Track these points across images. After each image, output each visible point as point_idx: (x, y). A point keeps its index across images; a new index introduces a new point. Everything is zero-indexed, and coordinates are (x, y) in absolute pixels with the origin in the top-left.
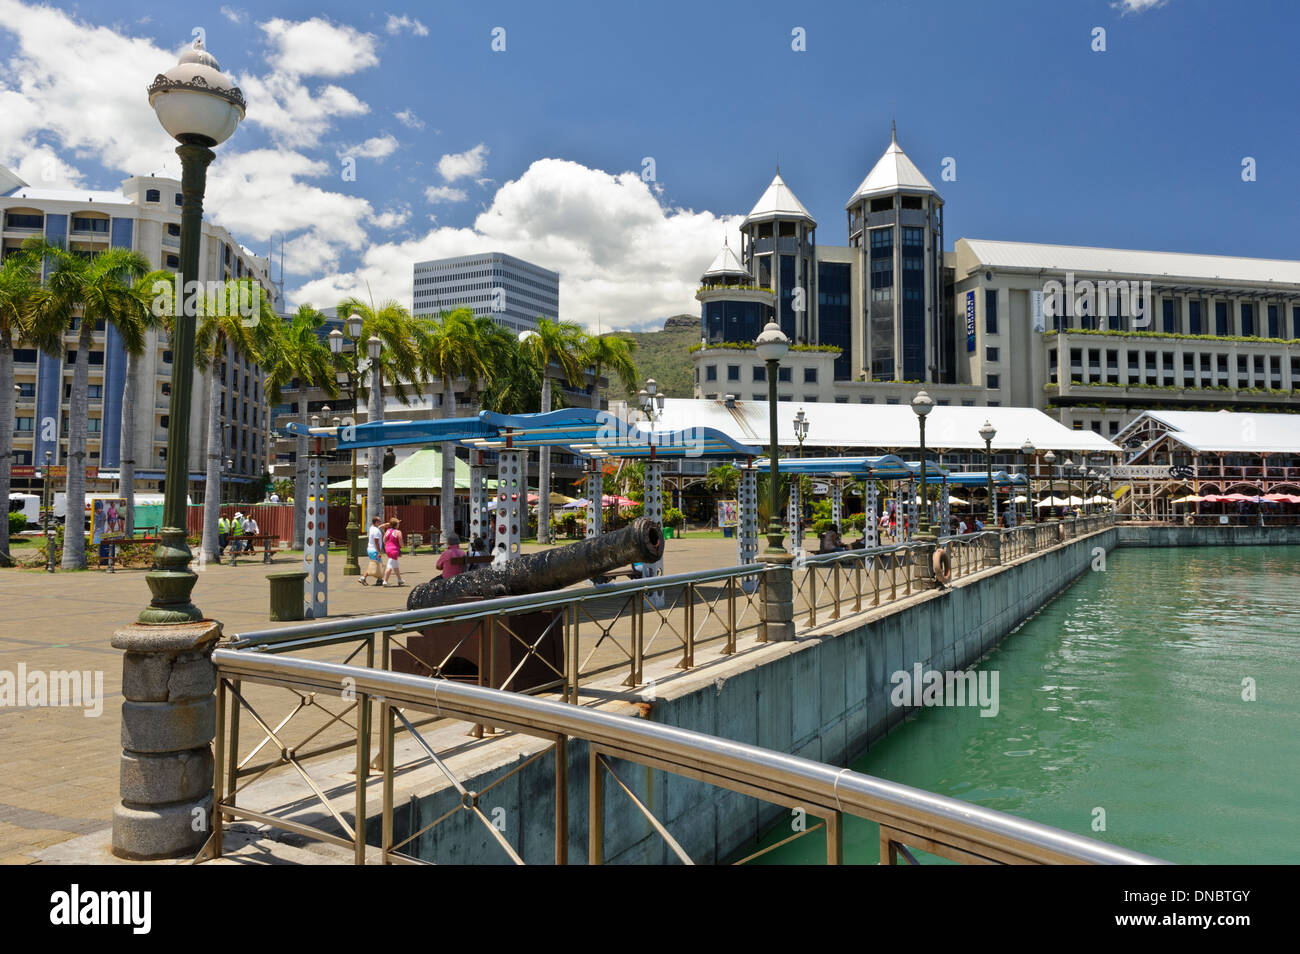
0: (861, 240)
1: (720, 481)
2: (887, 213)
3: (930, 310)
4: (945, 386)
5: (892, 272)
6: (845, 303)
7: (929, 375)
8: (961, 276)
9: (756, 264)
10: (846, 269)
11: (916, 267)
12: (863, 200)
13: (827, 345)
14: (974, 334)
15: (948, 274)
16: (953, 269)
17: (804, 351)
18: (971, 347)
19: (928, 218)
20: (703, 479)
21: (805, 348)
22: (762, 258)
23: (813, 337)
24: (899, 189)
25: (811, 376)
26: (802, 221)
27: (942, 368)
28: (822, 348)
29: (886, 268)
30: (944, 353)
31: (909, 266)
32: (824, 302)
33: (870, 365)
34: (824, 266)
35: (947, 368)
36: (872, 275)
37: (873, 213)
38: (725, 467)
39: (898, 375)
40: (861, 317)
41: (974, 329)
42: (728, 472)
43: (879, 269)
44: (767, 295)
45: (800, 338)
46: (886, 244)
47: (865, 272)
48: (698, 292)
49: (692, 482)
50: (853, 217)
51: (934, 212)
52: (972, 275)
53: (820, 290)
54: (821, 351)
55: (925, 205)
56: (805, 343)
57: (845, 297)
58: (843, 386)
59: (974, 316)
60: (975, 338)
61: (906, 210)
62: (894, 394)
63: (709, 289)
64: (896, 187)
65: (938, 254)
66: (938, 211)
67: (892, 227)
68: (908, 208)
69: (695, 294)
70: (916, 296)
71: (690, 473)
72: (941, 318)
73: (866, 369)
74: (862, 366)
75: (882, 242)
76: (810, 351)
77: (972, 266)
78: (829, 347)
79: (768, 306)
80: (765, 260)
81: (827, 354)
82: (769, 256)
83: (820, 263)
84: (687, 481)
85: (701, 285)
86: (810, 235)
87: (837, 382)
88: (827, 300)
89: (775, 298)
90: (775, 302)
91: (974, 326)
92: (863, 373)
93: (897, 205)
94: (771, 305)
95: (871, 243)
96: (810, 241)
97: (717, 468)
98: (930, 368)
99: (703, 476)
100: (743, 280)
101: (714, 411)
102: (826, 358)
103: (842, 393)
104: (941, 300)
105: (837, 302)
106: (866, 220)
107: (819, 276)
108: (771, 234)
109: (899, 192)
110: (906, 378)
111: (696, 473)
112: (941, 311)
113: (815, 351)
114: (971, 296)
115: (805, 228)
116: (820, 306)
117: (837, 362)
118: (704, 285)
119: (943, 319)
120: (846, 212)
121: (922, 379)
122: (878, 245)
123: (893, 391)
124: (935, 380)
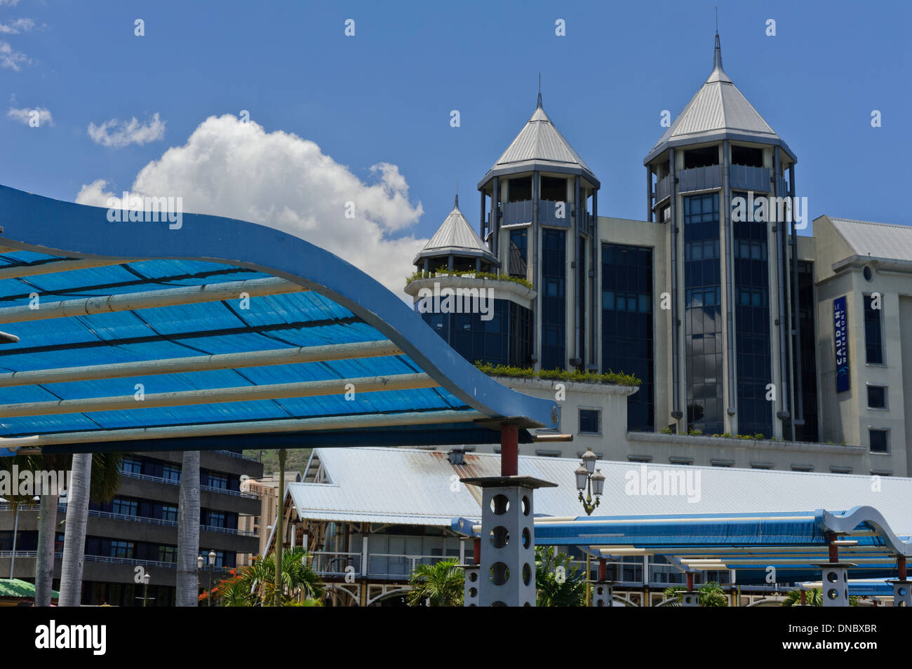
0: (668, 212)
1: (433, 590)
2: (709, 170)
3: (777, 323)
4: (804, 445)
5: (718, 261)
6: (643, 308)
7: (778, 426)
8: (823, 272)
9: (504, 240)
10: (643, 257)
11: (756, 255)
12: (672, 149)
13: (616, 372)
14: (847, 364)
15: (803, 270)
16: (811, 263)
17: (579, 381)
18: (843, 384)
19: (773, 180)
20: (405, 588)
21: (580, 377)
22: (513, 232)
23: (593, 361)
24: (727, 134)
25: (589, 422)
26: (577, 176)
27: (797, 417)
28: (608, 377)
29: (709, 254)
30: (800, 393)
31: (745, 254)
32: (610, 306)
33: (684, 409)
34: (610, 249)
35: (805, 417)
36: (687, 265)
37: (688, 170)
38: (445, 564)
39: (730, 425)
40: (670, 331)
41: (847, 356)
42: (450, 575)
43: (697, 254)
44: (520, 288)
45: (573, 362)
46: (708, 218)
47: (675, 261)
48: (409, 282)
49: (385, 592)
50: (655, 178)
51: (782, 174)
52: (842, 271)
53: (605, 288)
54: (605, 382)
55: (767, 161)
56: (581, 367)
57: (643, 299)
58: (640, 441)
59: (846, 336)
60: (848, 371)
61: (737, 166)
62: (723, 455)
63: (427, 277)
64: (724, 131)
65: (788, 239)
66: (787, 173)
67: (717, 193)
68: (741, 164)
69: (404, 284)
70: (756, 300)
71: (384, 576)
72: (794, 337)
73: (677, 415)
74: (671, 410)
75: (702, 214)
76: (589, 381)
77: (841, 257)
78: (618, 376)
79: (522, 308)
80: (518, 236)
81: (617, 387)
82: (524, 229)
83: (605, 245)
84: (376, 591)
85: (416, 268)
86: (589, 201)
87: (632, 433)
88: (615, 304)
89: (533, 295)
90: (534, 301)
91: (847, 351)
92: (672, 421)
93: (724, 157)
94: (527, 305)
95: (685, 216)
96: (590, 209)
97: (429, 568)
98: (780, 416)
99: (405, 582)
100: (483, 264)
101: (427, 469)
102: (614, 393)
103: (640, 450)
104: (793, 311)
105: (632, 306)
106: (676, 181)
107: (604, 265)
108: (528, 197)
109: (728, 138)
110: (743, 431)
111: (393, 576)
112: (793, 328)
113: (596, 381)
114: (841, 304)
115: (582, 190)
116: (604, 311)
117: (632, 400)
118: (420, 270)
119: (798, 338)
120: (645, 170)
121: (768, 435)
122: (696, 220)
123: (722, 451)
124: (787, 436)
